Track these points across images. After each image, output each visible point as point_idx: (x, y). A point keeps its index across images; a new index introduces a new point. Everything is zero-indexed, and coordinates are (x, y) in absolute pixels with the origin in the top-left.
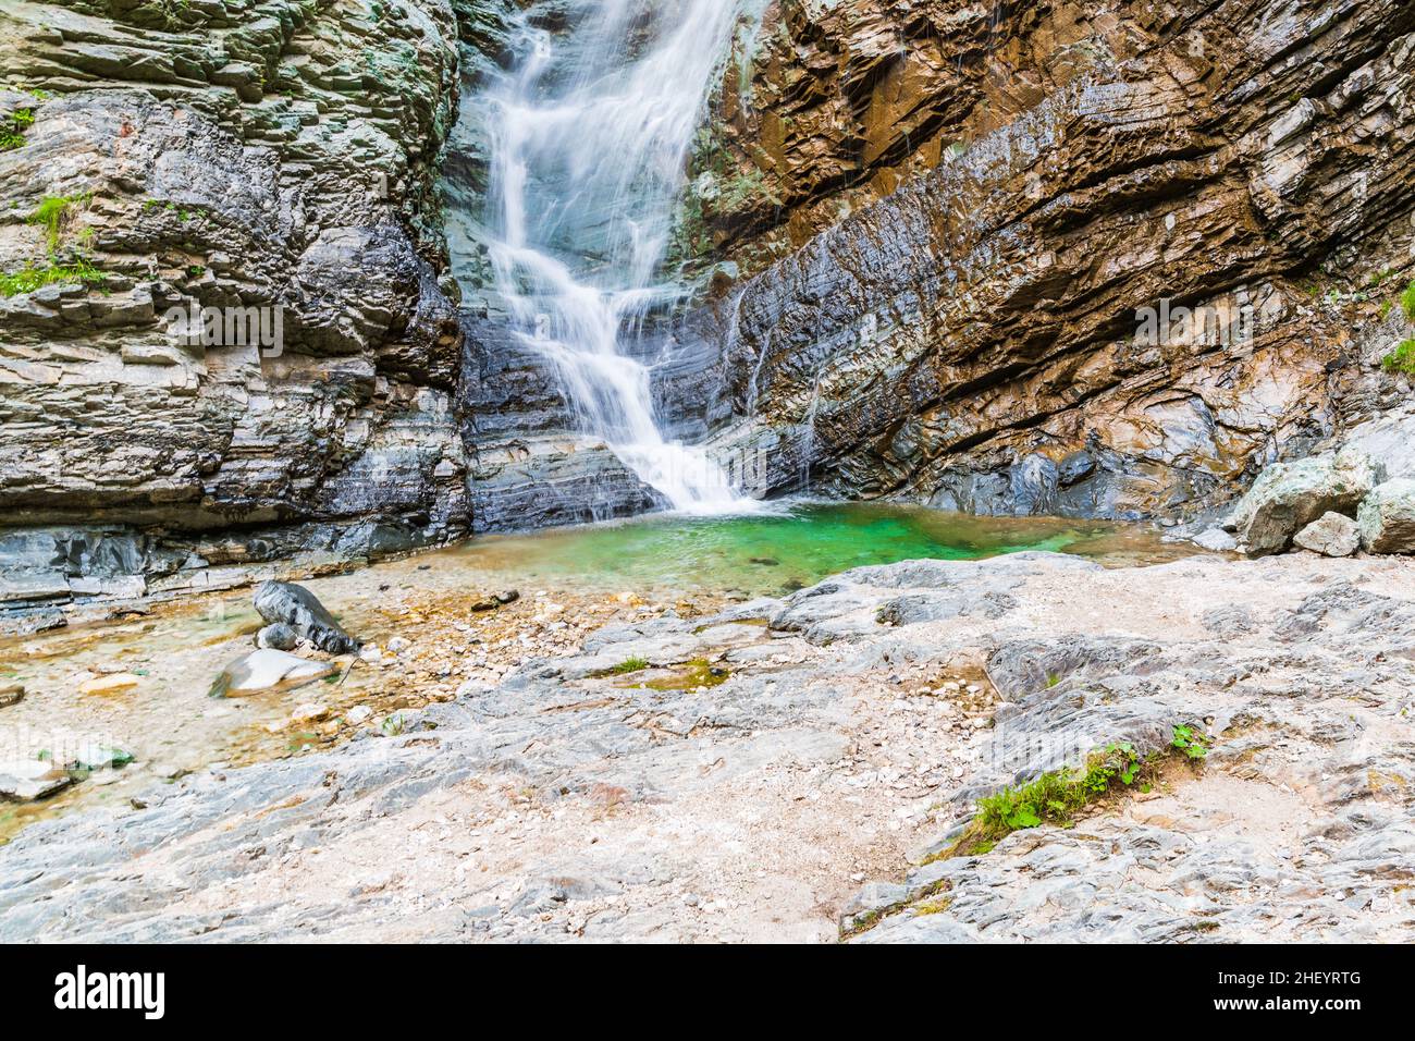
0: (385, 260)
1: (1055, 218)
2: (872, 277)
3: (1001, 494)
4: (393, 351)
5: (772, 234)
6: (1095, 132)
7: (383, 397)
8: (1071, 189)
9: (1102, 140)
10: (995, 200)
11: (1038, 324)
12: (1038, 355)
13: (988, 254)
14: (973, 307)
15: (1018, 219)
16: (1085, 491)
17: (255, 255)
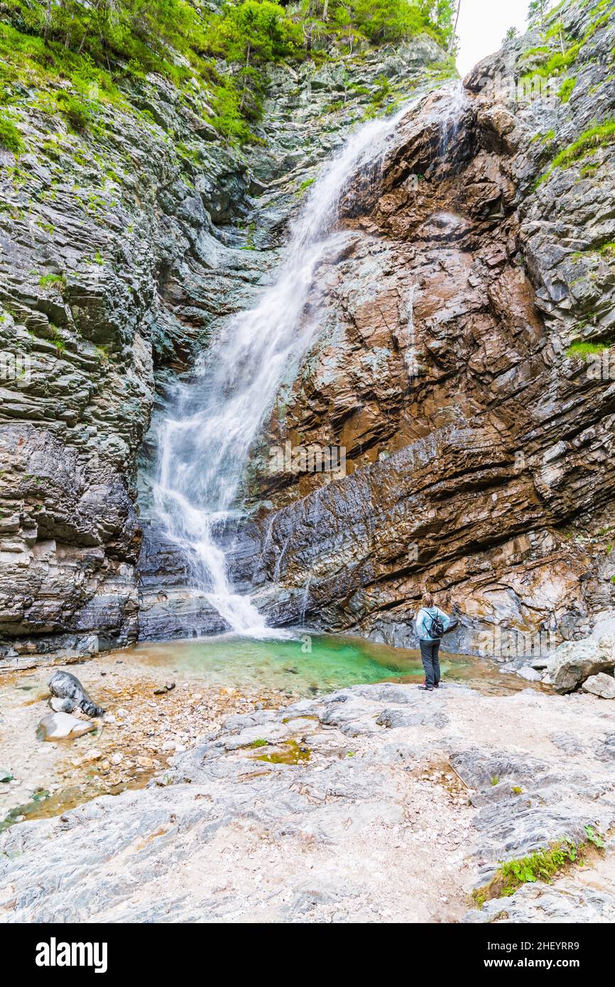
0: (117, 501)
1: (437, 493)
2: (341, 515)
3: (408, 636)
4: (113, 545)
5: (290, 488)
6: (457, 452)
7: (105, 568)
8: (445, 479)
9: (461, 456)
10: (406, 482)
11: (428, 546)
12: (427, 561)
13: (402, 508)
14: (395, 535)
15: (417, 492)
16: (452, 637)
17: (64, 499)
